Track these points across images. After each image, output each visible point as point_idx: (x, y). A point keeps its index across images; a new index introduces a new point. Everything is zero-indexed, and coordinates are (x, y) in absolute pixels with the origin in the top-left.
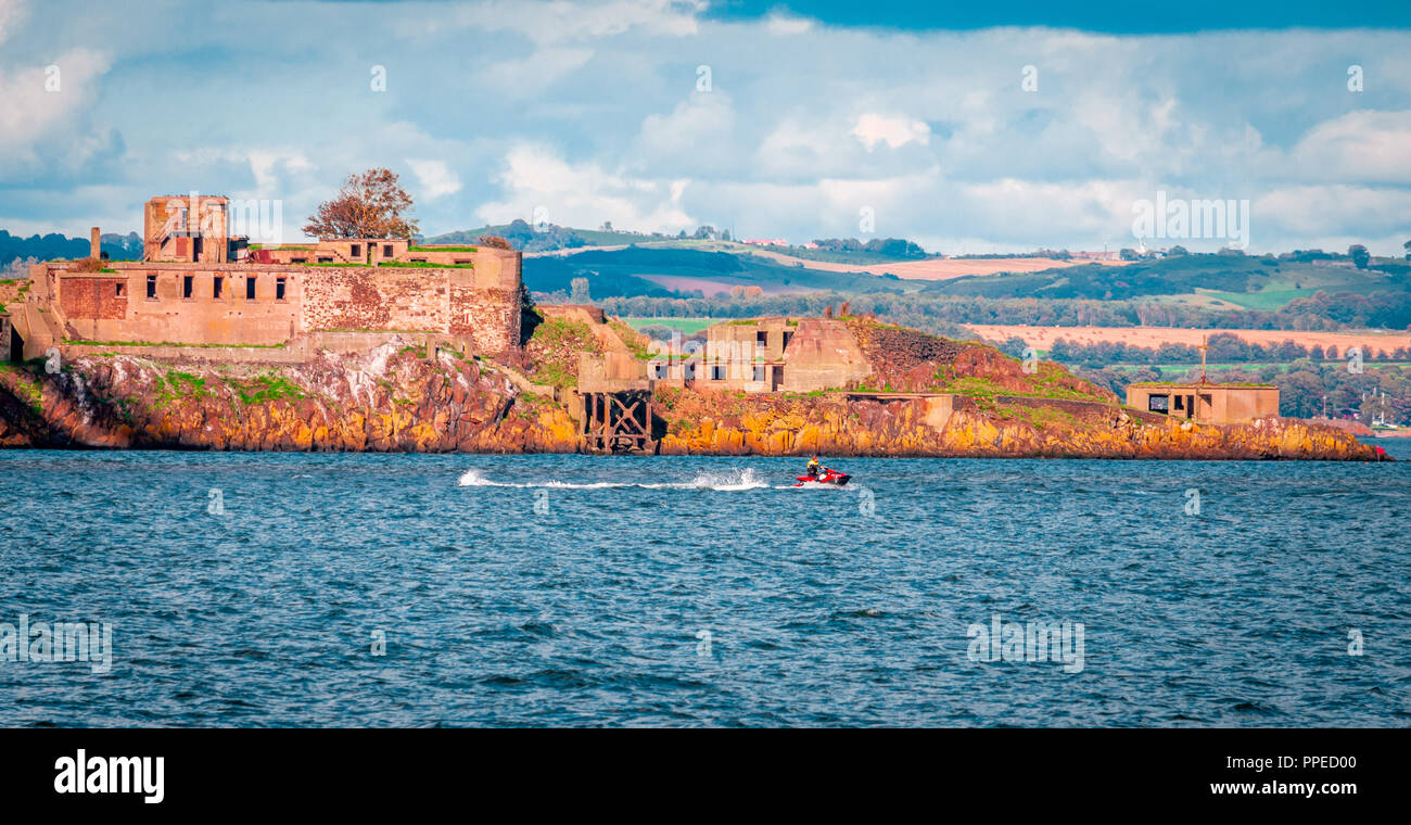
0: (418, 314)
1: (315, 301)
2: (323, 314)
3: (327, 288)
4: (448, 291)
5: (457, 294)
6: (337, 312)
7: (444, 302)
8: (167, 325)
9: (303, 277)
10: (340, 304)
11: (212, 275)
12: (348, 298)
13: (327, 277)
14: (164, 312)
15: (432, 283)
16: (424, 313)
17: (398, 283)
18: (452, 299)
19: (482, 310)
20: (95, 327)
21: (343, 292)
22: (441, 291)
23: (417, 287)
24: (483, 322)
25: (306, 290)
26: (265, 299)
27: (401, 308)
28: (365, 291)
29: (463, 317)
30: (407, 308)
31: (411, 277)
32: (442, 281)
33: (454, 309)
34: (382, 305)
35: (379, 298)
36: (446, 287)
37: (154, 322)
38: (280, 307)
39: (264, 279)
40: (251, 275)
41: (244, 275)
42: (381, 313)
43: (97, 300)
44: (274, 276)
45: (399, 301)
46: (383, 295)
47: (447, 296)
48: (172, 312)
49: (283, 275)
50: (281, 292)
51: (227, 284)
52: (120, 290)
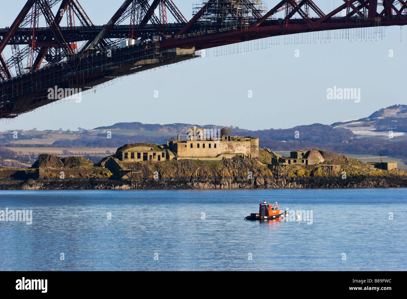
0: (240, 150)
1: (221, 148)
2: (223, 151)
3: (223, 145)
4: (245, 146)
6: (226, 150)
8: (194, 153)
9: (219, 143)
11: (202, 143)
13: (223, 143)
14: (194, 151)
15: (242, 144)
17: (236, 144)
18: (246, 147)
19: (252, 149)
20: (182, 154)
21: (226, 146)
22: (244, 146)
23: (240, 145)
24: (252, 152)
25: (220, 146)
26: (212, 148)
28: (230, 146)
29: (248, 151)
32: (244, 144)
33: (247, 149)
36: (245, 145)
37: (192, 153)
38: (215, 149)
39: (212, 144)
40: (210, 143)
41: (208, 143)
42: (233, 150)
43: (181, 148)
44: (214, 143)
45: (237, 148)
46: (234, 147)
50: (215, 146)
51: (206, 145)
52: (186, 146)
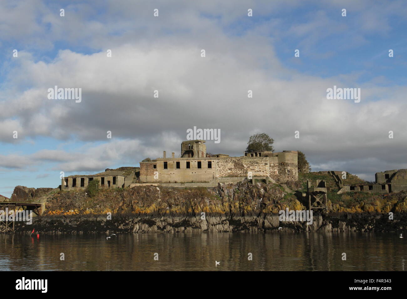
0: (258, 171)
1: (221, 168)
2: (224, 172)
3: (225, 164)
5: (272, 165)
6: (229, 171)
7: (267, 167)
8: (171, 177)
9: (217, 161)
10: (230, 169)
11: (186, 161)
12: (233, 167)
13: (225, 161)
14: (169, 173)
15: (263, 162)
16: (260, 171)
17: (250, 162)
18: (270, 166)
19: (281, 170)
20: (146, 178)
21: (231, 165)
22: (266, 164)
23: (257, 163)
24: (281, 173)
25: (218, 165)
26: (204, 168)
27: (252, 170)
28: (239, 165)
29: (274, 172)
30: (254, 170)
31: (255, 160)
32: (266, 161)
33: (271, 169)
34: (245, 169)
35: (244, 167)
36: (268, 162)
37: (166, 176)
38: (209, 170)
39: (203, 162)
40: (199, 161)
41: (197, 161)
42: (245, 171)
43: (147, 170)
44: (207, 161)
45: (251, 167)
46: (245, 166)
47: (268, 165)
48: (172, 173)
49: (210, 160)
50: (210, 166)
51: (191, 164)
52: (155, 167)
